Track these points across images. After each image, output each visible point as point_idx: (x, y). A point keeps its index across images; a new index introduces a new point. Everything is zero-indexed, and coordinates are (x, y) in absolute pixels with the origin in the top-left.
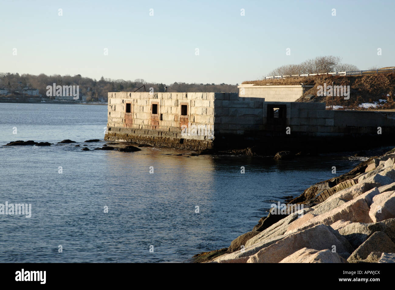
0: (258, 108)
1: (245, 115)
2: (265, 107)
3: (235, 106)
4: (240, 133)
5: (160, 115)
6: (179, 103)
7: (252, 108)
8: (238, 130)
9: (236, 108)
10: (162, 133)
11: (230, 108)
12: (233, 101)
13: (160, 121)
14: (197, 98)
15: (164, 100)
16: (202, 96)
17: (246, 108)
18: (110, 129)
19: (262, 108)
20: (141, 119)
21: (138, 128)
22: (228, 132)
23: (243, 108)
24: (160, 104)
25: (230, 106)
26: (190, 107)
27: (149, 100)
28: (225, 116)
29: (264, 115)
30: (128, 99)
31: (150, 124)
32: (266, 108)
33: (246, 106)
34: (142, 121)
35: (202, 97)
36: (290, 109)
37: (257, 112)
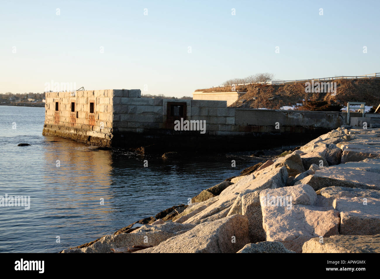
0: (158, 105)
1: (143, 113)
2: (165, 104)
3: (134, 103)
4: (140, 131)
5: (76, 112)
6: (88, 102)
7: (152, 105)
8: (138, 128)
9: (136, 105)
10: (77, 130)
11: (129, 105)
12: (132, 98)
13: (76, 118)
14: (100, 95)
15: (79, 98)
16: (104, 93)
17: (145, 105)
18: (45, 126)
19: (162, 105)
20: (65, 117)
21: (62, 125)
22: (126, 130)
23: (143, 105)
24: (76, 102)
25: (129, 103)
26: (96, 104)
27: (69, 99)
28: (124, 114)
29: (164, 113)
30: (57, 98)
31: (70, 121)
32: (166, 106)
33: (145, 104)
34: (65, 118)
35: (104, 95)
36: (190, 106)
37: (157, 109)
